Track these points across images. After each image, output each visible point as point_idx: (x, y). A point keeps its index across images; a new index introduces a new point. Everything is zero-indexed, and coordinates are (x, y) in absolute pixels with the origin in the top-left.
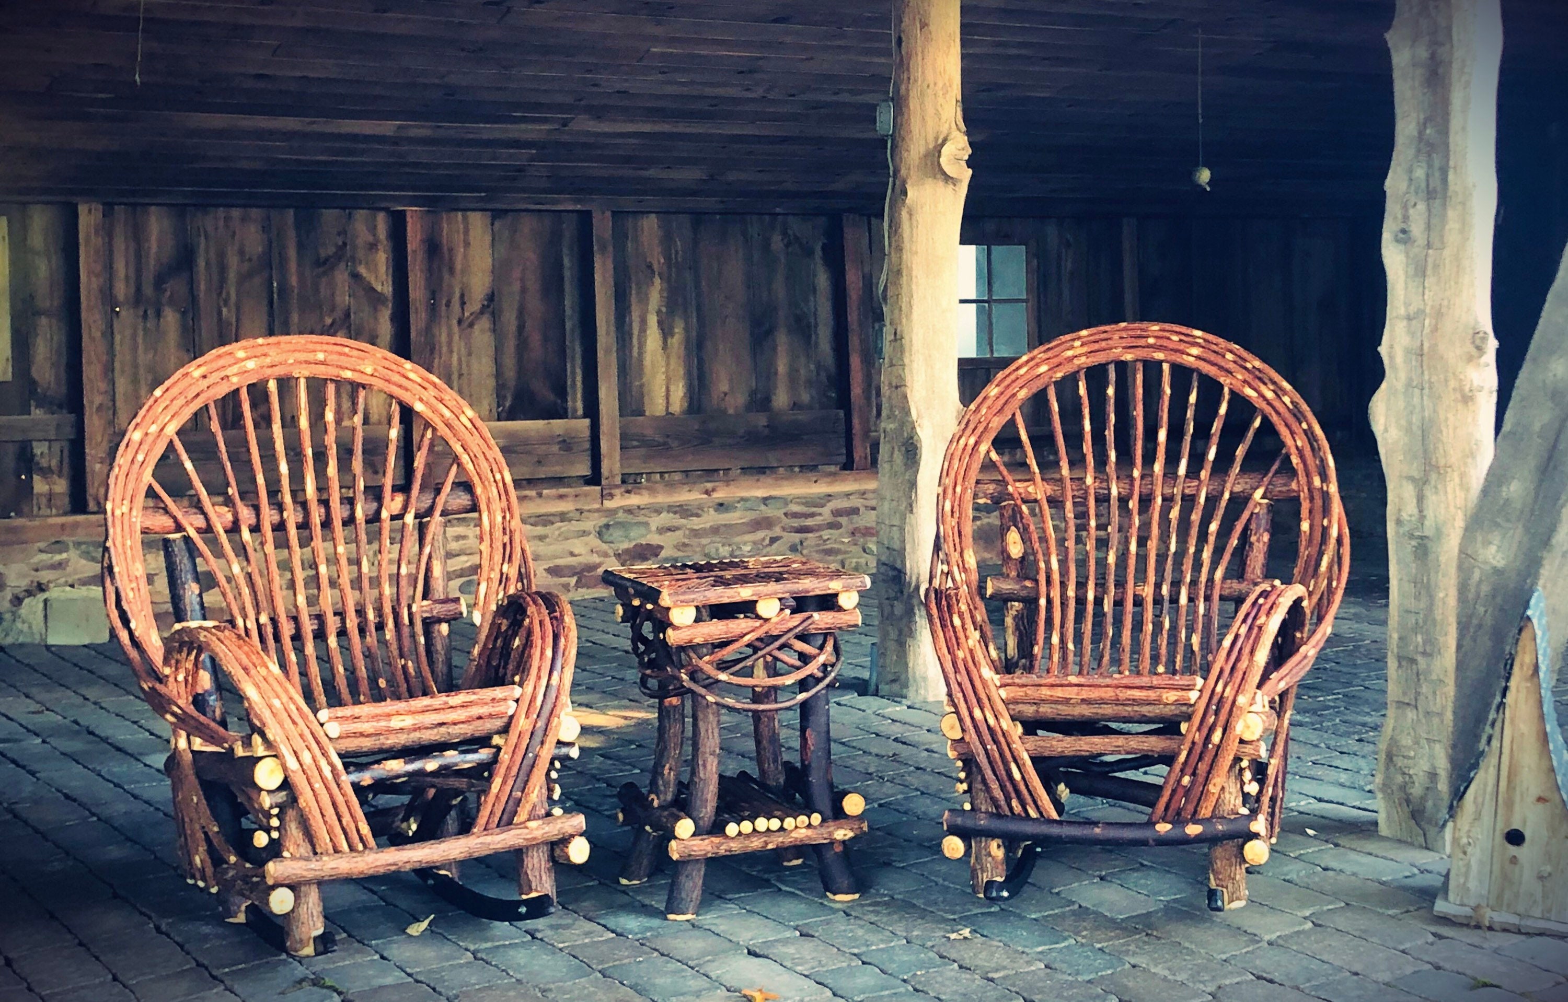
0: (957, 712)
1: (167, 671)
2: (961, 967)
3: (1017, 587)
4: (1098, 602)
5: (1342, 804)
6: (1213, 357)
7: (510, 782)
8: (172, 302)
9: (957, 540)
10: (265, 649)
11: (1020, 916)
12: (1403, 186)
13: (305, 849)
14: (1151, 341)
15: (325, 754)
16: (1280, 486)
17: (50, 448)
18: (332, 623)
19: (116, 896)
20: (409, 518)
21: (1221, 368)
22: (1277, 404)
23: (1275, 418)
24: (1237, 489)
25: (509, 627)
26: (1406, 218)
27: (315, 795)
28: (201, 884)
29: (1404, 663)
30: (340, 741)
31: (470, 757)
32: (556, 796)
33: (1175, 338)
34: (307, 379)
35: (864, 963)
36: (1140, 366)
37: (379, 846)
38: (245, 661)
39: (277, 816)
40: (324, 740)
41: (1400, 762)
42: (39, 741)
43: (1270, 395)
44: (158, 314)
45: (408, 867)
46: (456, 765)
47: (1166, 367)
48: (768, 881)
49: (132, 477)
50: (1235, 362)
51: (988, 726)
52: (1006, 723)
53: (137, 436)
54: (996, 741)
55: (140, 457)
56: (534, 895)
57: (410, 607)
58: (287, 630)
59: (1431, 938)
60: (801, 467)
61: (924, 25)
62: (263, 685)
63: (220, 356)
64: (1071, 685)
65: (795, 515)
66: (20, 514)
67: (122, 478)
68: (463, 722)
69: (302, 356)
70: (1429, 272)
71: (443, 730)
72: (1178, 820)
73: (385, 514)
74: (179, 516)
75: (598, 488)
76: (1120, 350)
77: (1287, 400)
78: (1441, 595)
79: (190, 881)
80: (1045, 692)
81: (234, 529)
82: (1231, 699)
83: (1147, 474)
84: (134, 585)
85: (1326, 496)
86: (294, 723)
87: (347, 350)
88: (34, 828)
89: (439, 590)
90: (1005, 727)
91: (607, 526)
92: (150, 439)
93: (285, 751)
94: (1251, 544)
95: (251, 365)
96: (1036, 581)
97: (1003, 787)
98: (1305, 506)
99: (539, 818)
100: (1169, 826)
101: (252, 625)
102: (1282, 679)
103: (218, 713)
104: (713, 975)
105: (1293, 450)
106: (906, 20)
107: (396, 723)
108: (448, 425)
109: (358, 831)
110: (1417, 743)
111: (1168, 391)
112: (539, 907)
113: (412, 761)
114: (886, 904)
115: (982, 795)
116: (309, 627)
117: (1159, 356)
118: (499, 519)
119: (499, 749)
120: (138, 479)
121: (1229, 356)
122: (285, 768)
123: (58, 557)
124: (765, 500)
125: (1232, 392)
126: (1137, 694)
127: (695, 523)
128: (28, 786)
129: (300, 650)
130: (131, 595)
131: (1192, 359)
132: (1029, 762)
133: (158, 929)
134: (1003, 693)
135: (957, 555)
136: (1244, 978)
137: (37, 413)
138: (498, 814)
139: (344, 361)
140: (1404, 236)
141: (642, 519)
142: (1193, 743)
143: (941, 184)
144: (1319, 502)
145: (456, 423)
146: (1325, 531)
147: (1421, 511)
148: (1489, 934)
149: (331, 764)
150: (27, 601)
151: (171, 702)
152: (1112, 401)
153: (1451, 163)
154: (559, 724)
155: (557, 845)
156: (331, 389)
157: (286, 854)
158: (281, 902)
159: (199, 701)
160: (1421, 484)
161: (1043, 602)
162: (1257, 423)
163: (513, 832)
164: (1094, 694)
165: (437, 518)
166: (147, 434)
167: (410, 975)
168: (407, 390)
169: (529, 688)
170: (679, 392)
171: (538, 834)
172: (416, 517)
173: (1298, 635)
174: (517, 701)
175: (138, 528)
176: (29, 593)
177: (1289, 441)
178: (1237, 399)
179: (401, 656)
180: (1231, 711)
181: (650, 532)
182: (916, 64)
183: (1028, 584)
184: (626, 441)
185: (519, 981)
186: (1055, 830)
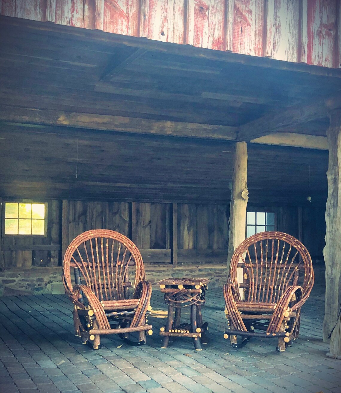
0: (227, 309)
1: (73, 293)
2: (225, 359)
3: (245, 285)
4: (262, 289)
5: (318, 336)
6: (288, 239)
7: (137, 318)
8: (82, 221)
9: (233, 275)
10: (92, 290)
11: (240, 352)
12: (329, 204)
13: (97, 328)
14: (275, 235)
15: (102, 310)
16: (301, 266)
17: (55, 252)
18: (106, 286)
19: (62, 339)
20: (122, 266)
21: (290, 241)
22: (301, 249)
23: (300, 252)
24: (292, 267)
25: (140, 288)
26: (330, 211)
27: (99, 318)
28: (78, 336)
29: (328, 305)
30: (105, 308)
31: (130, 312)
32: (147, 322)
33: (281, 235)
34: (103, 238)
35: (205, 357)
36: (273, 240)
37: (111, 328)
38: (87, 291)
39: (92, 321)
40: (102, 307)
41: (327, 326)
42: (49, 312)
43: (299, 247)
44: (79, 224)
45: (117, 333)
46: (127, 314)
47: (278, 241)
48: (191, 343)
49: (68, 256)
50: (293, 240)
51: (234, 312)
52: (237, 311)
53: (70, 248)
54: (235, 315)
55: (70, 252)
56: (141, 341)
57: (121, 284)
58: (97, 287)
59: (324, 360)
60: (219, 262)
61: (239, 166)
62: (90, 296)
63: (86, 233)
64: (250, 304)
65: (217, 273)
66: (47, 266)
67: (66, 256)
68: (128, 305)
69: (102, 233)
70: (334, 223)
71: (124, 307)
72: (271, 333)
73: (117, 265)
74: (77, 264)
75: (172, 265)
76: (269, 237)
77: (303, 248)
78: (335, 291)
79: (76, 335)
80: (245, 305)
81: (87, 267)
82: (282, 308)
83: (274, 263)
84: (68, 277)
85: (310, 269)
86: (96, 303)
87: (111, 232)
88: (47, 327)
89: (127, 280)
90: (237, 312)
91: (174, 273)
92: (73, 248)
93: (94, 308)
94: (294, 278)
95: (92, 235)
96: (249, 284)
97: (236, 325)
98: (306, 271)
99: (143, 325)
100: (269, 334)
101: (90, 286)
102: (297, 306)
103: (83, 303)
104: (175, 358)
105: (304, 259)
106: (235, 165)
107: (115, 305)
108: (130, 248)
109: (107, 325)
110: (330, 322)
111: (279, 246)
112: (142, 343)
113: (118, 313)
114: (214, 348)
115: (232, 326)
116: (101, 286)
117: (277, 238)
118: (140, 267)
119: (135, 311)
120: (70, 256)
121: (292, 239)
122: (94, 312)
123: (55, 275)
124: (210, 269)
125: (292, 246)
126: (264, 306)
127: (194, 274)
128: (47, 320)
129: (99, 291)
130: (67, 278)
131: (284, 239)
132: (242, 320)
133: (69, 345)
134: (237, 305)
135: (233, 278)
136: (282, 364)
137: (52, 244)
138: (135, 324)
139: (110, 235)
140: (329, 215)
141: (182, 272)
142: (275, 317)
143: (242, 200)
144: (308, 270)
145: (132, 248)
146: (310, 276)
147: (332, 273)
148: (336, 360)
149: (103, 312)
150: (48, 284)
151: (74, 299)
152: (267, 247)
153: (338, 200)
154: (147, 307)
155: (146, 331)
156: (108, 240)
157: (93, 329)
158: (92, 338)
159: (79, 300)
160: (332, 267)
161: (250, 288)
162: (297, 253)
163: (138, 328)
164: (255, 306)
165: (127, 266)
166: (72, 248)
167: (116, 354)
168: (122, 241)
169: (142, 299)
170: (191, 244)
171: (142, 328)
172: (123, 266)
173: (301, 297)
174: (139, 302)
175: (69, 266)
176: (49, 283)
177: (303, 257)
178: (293, 247)
179: (119, 293)
180: (282, 310)
181: (183, 275)
182: (237, 175)
183: (248, 285)
184: (179, 255)
185: (137, 356)
186: (247, 334)
